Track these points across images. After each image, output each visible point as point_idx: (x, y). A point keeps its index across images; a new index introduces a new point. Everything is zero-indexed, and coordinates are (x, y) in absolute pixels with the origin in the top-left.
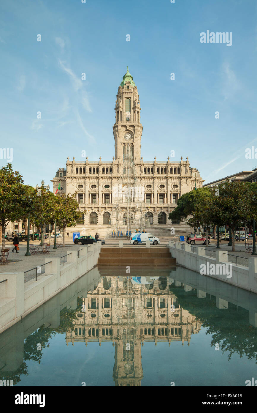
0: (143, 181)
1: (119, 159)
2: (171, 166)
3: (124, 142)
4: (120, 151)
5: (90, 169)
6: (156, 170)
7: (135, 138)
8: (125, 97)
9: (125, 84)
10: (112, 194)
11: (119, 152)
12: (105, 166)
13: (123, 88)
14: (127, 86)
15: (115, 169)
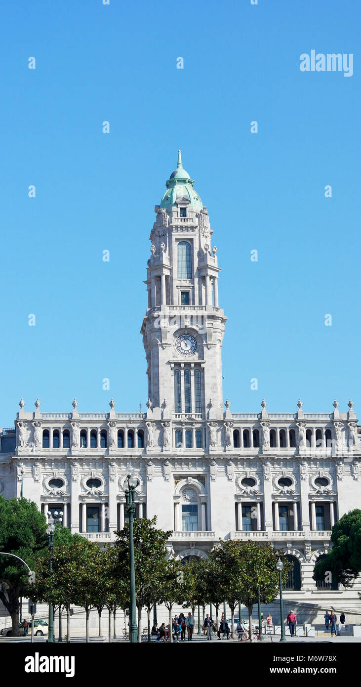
0: (232, 468)
1: (164, 406)
2: (308, 425)
3: (176, 359)
4: (165, 385)
5: (83, 434)
6: (267, 437)
7: (205, 349)
8: (177, 239)
9: (176, 204)
10: (145, 505)
11: (164, 387)
12: (124, 425)
13: (170, 213)
14: (181, 209)
15: (153, 434)
